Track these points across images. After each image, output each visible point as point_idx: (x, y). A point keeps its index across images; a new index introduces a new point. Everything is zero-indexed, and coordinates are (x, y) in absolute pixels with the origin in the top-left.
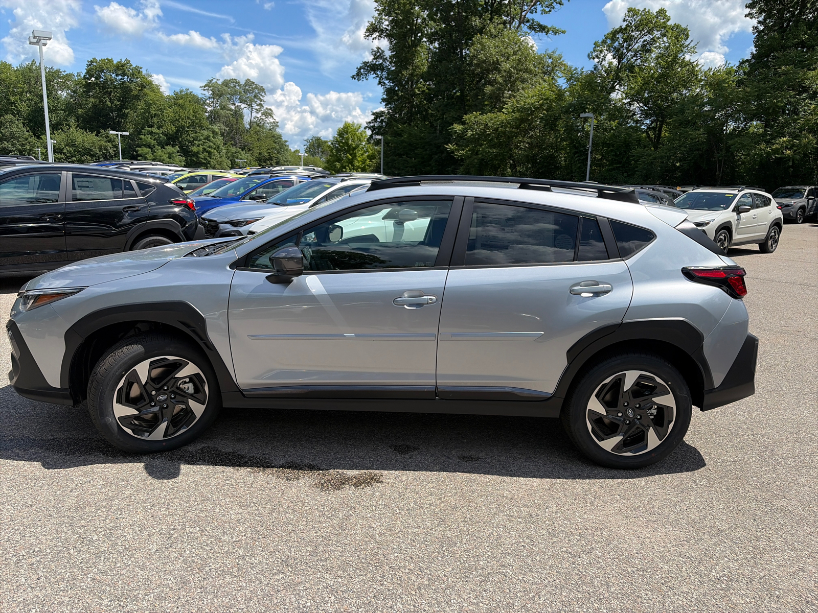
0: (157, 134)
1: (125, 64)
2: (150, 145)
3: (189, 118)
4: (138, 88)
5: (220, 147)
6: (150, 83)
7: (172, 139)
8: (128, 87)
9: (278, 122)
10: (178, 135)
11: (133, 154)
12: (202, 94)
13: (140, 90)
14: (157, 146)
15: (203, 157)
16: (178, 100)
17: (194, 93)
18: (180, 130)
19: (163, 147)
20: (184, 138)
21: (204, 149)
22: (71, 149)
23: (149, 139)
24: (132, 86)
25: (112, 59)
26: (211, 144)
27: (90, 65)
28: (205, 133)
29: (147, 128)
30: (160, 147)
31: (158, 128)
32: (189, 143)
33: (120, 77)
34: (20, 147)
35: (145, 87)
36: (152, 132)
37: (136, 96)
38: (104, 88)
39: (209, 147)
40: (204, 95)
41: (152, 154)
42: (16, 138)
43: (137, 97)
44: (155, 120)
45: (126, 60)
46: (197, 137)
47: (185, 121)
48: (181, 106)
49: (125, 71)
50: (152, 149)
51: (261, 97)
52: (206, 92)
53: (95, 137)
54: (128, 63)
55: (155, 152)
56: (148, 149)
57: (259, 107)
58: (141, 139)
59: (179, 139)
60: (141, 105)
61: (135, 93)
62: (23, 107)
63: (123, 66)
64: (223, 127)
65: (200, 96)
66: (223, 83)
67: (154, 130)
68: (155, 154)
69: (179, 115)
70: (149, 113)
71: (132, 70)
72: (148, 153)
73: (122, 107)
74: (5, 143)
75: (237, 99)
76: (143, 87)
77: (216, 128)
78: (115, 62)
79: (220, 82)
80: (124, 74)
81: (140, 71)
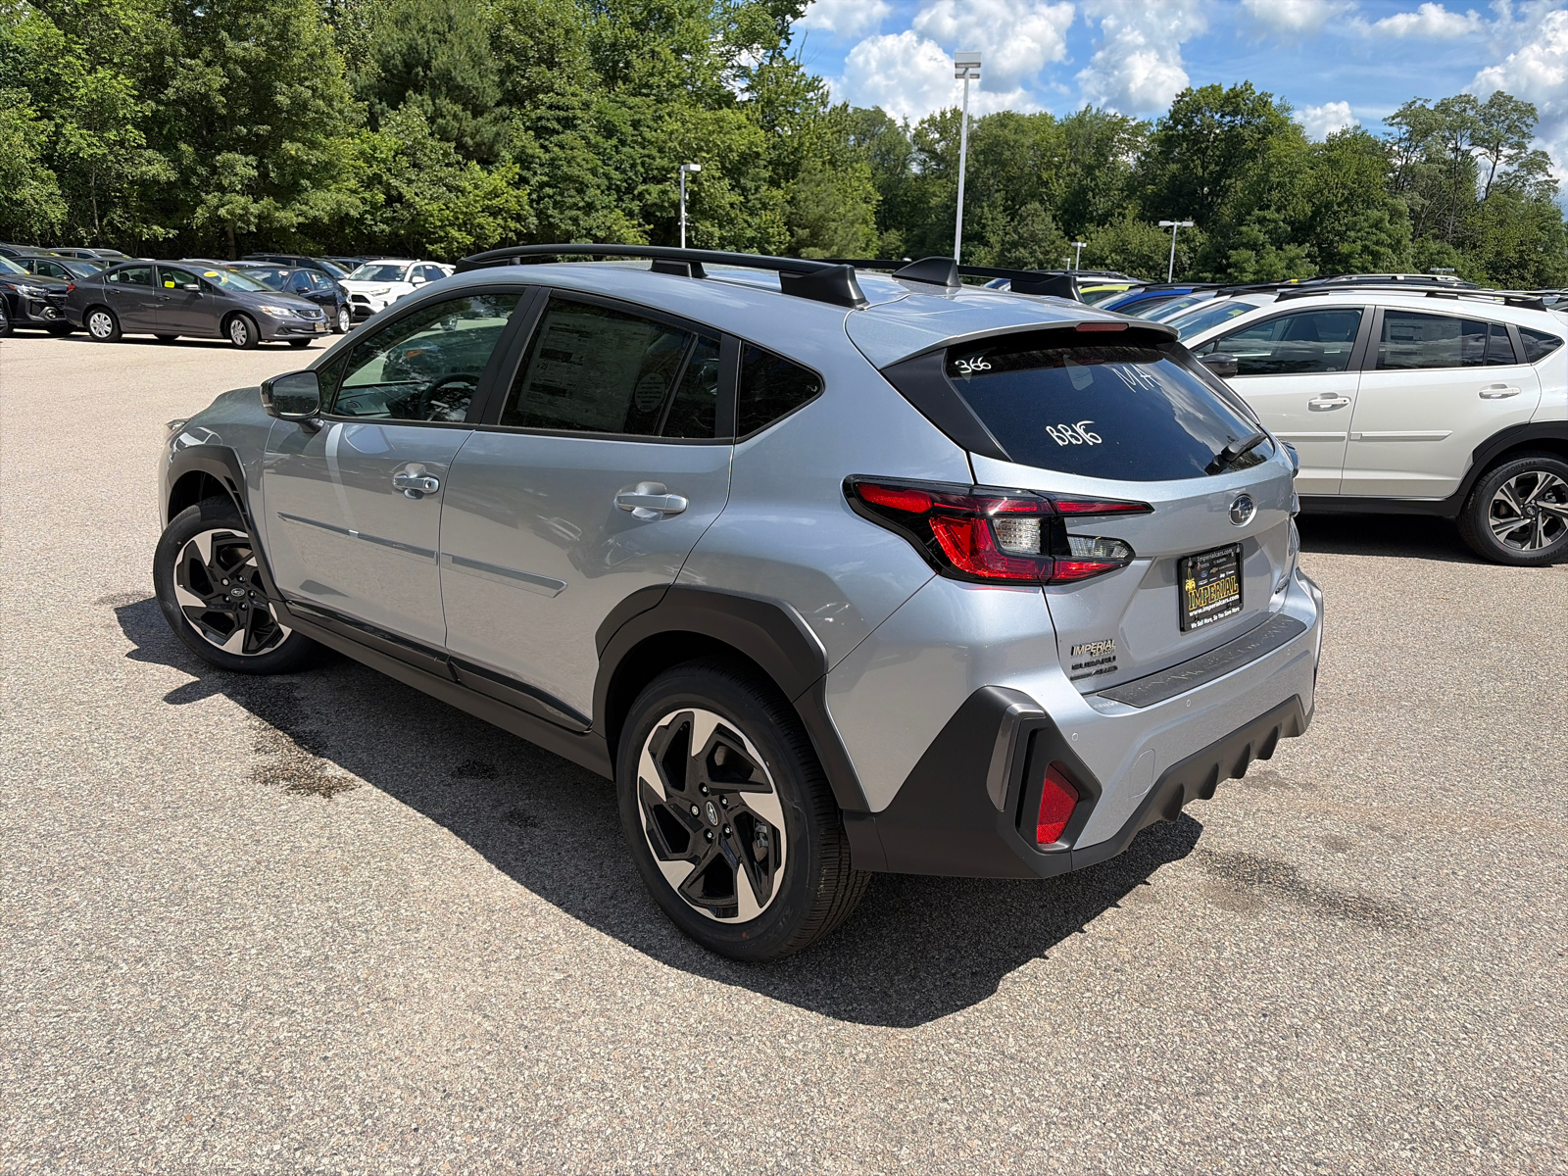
0: (1275, 221)
1: (1242, 92)
2: (1255, 244)
3: (1344, 186)
4: (1256, 136)
5: (1403, 243)
6: (1283, 124)
7: (1301, 231)
8: (1239, 134)
9: (1556, 182)
10: (1316, 220)
11: (1220, 263)
12: (1385, 134)
13: (1259, 139)
14: (1268, 246)
15: (1359, 264)
16: (1332, 150)
17: (1371, 133)
18: (1321, 211)
19: (1280, 248)
20: (1326, 227)
21: (1365, 248)
22: (1118, 257)
23: (1255, 232)
24: (1246, 133)
25: (1220, 85)
26: (1383, 236)
27: (1179, 102)
28: (1374, 214)
29: (1258, 212)
30: (1274, 248)
31: (1278, 210)
32: (1336, 235)
33: (1228, 118)
34: (1041, 256)
35: (1271, 133)
36: (1265, 217)
37: (1250, 151)
38: (1196, 142)
39: (1377, 243)
40: (1389, 135)
41: (1257, 262)
42: (1038, 242)
43: (1252, 155)
44: (1275, 195)
45: (1245, 84)
46: (1355, 224)
47: (1335, 192)
48: (1333, 163)
49: (1239, 104)
50: (1258, 252)
51: (1524, 128)
52: (1394, 129)
53: (1163, 234)
54: (1247, 90)
55: (1262, 258)
56: (1250, 252)
57: (1516, 151)
58: (1241, 233)
59: (1315, 229)
60: (1254, 169)
61: (1249, 145)
62: (1059, 189)
63: (1236, 96)
64: (1417, 197)
65: (1382, 139)
66: (1437, 107)
67: (1271, 214)
68: (1262, 261)
69: (1326, 181)
70: (1267, 181)
71: (1253, 102)
72: (1248, 260)
73: (1223, 174)
74: (1022, 250)
75: (1464, 139)
76: (1267, 131)
77: (1402, 203)
78: (1224, 92)
79: (1430, 106)
80: (1235, 113)
81: (1267, 102)
